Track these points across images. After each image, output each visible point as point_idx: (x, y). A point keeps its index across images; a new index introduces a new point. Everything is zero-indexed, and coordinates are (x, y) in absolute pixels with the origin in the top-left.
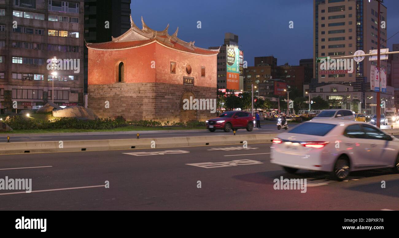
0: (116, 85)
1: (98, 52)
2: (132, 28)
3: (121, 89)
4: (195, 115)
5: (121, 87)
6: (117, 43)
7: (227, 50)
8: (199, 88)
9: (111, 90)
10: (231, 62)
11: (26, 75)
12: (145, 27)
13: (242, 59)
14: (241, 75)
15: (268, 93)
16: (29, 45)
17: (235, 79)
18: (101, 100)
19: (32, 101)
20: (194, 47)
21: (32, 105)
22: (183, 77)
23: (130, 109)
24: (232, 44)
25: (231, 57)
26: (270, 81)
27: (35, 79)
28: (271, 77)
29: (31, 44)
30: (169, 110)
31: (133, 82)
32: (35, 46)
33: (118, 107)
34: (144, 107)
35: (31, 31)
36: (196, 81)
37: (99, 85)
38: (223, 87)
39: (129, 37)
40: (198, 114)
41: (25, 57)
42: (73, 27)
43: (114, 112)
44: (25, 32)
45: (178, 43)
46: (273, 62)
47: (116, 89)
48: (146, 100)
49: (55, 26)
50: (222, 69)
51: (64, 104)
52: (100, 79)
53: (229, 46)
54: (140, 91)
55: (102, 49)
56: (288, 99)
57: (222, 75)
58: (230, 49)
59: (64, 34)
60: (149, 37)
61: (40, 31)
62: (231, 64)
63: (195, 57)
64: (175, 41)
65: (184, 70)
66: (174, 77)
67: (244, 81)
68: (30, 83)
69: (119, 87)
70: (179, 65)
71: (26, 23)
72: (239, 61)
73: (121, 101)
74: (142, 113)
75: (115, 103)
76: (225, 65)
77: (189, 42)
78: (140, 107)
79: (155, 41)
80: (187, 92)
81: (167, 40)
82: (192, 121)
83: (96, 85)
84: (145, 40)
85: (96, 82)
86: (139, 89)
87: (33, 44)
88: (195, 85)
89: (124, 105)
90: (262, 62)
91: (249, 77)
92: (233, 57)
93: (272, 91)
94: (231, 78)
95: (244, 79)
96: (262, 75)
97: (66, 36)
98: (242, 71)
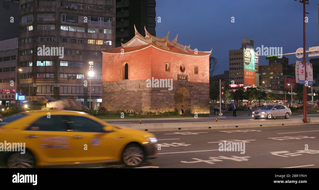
0: (122, 82)
1: (109, 55)
2: (136, 36)
3: (126, 85)
4: (189, 106)
5: (126, 83)
6: (125, 48)
7: (244, 52)
8: (192, 83)
9: (119, 86)
10: (247, 62)
11: (71, 75)
12: (147, 35)
13: (257, 60)
14: (257, 73)
15: (279, 87)
16: (73, 51)
17: (252, 76)
18: (111, 94)
19: (75, 95)
20: (189, 50)
21: (75, 98)
22: (178, 74)
23: (132, 101)
24: (248, 47)
25: (248, 58)
26: (281, 77)
27: (77, 78)
28: (282, 74)
29: (74, 51)
30: (164, 101)
31: (135, 79)
32: (78, 52)
33: (124, 99)
34: (143, 100)
35: (75, 41)
36: (189, 78)
37: (110, 82)
38: (241, 83)
39: (134, 43)
40: (192, 105)
41: (70, 61)
42: (107, 37)
43: (121, 103)
44: (70, 42)
45: (176, 47)
46: (285, 61)
47: (123, 85)
48: (144, 94)
49: (93, 37)
50: (240, 68)
51: (100, 97)
52: (111, 77)
53: (246, 49)
54: (140, 86)
55: (112, 53)
56: (292, 92)
57: (240, 73)
58: (247, 52)
59: (100, 42)
60: (149, 42)
61: (81, 41)
62: (248, 64)
63: (188, 58)
64: (173, 45)
65: (178, 69)
66: (168, 75)
67: (259, 77)
68: (73, 81)
69: (125, 84)
70: (173, 65)
71: (71, 35)
72: (254, 61)
73: (126, 94)
74: (141, 104)
75: (122, 96)
76: (243, 65)
77: (184, 45)
78: (140, 99)
79: (151, 46)
80: (181, 86)
81: (164, 44)
82: (187, 111)
83: (108, 82)
84: (145, 45)
85: (108, 80)
86: (139, 85)
87: (76, 51)
88: (188, 81)
89: (128, 98)
90: (276, 61)
91: (264, 74)
92: (250, 58)
93: (282, 85)
94: (248, 76)
95: (259, 76)
96: (275, 72)
97: (102, 44)
98: (257, 69)
